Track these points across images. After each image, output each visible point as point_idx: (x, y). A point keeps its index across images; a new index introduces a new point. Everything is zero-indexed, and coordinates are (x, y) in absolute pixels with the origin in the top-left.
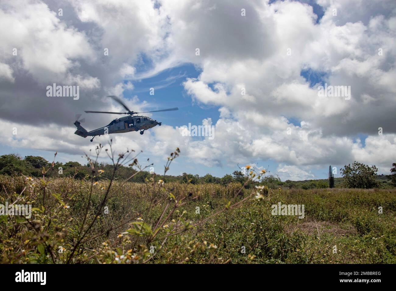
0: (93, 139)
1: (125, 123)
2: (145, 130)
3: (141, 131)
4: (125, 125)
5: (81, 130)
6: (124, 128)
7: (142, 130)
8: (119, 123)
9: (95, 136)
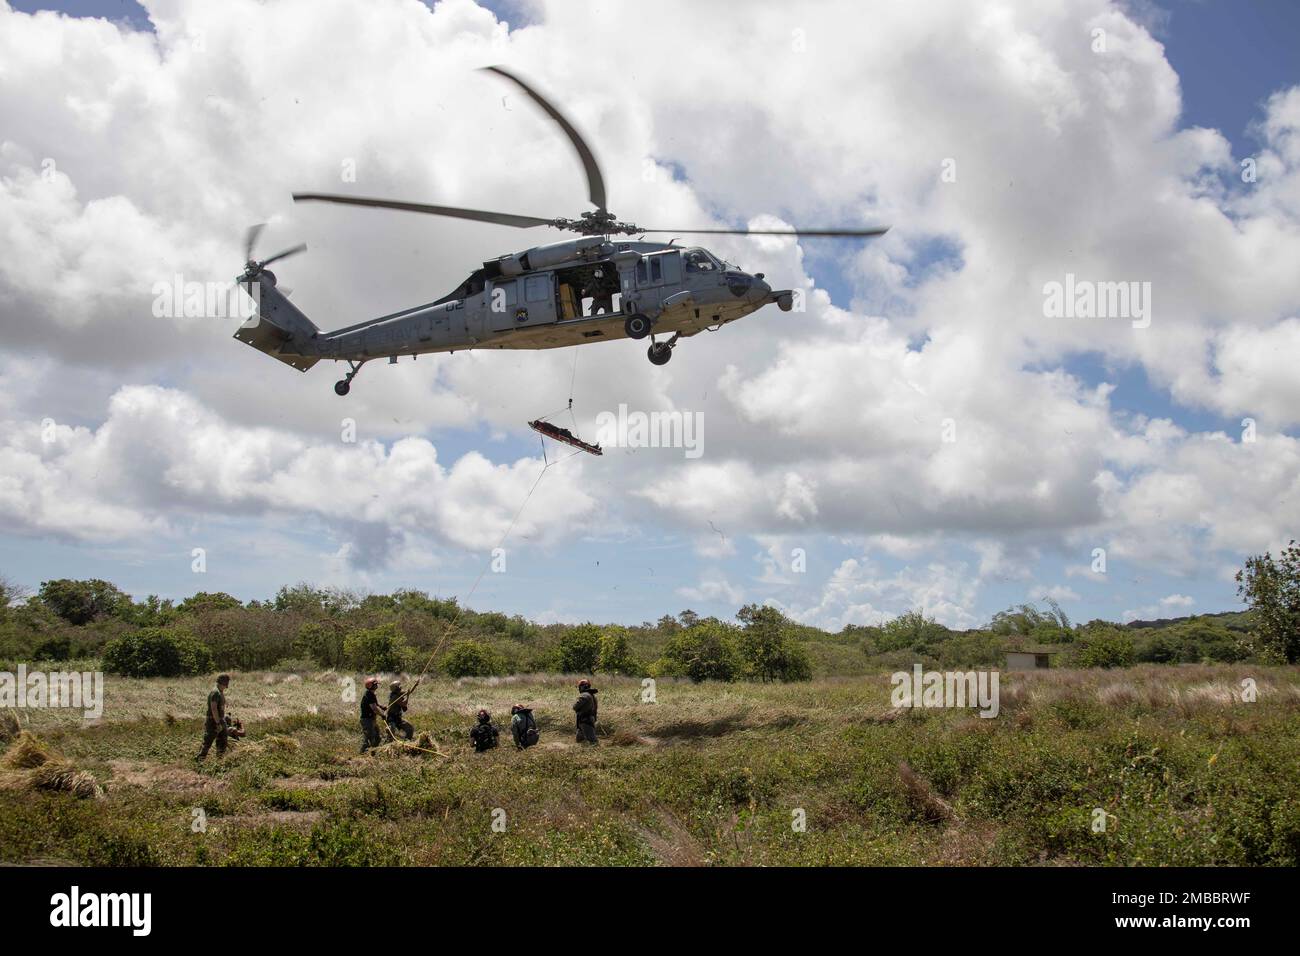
0: (350, 376)
1: (562, 282)
2: (679, 334)
3: (659, 345)
4: (558, 297)
5: (278, 321)
6: (554, 318)
7: (663, 337)
8: (521, 281)
9: (363, 361)
